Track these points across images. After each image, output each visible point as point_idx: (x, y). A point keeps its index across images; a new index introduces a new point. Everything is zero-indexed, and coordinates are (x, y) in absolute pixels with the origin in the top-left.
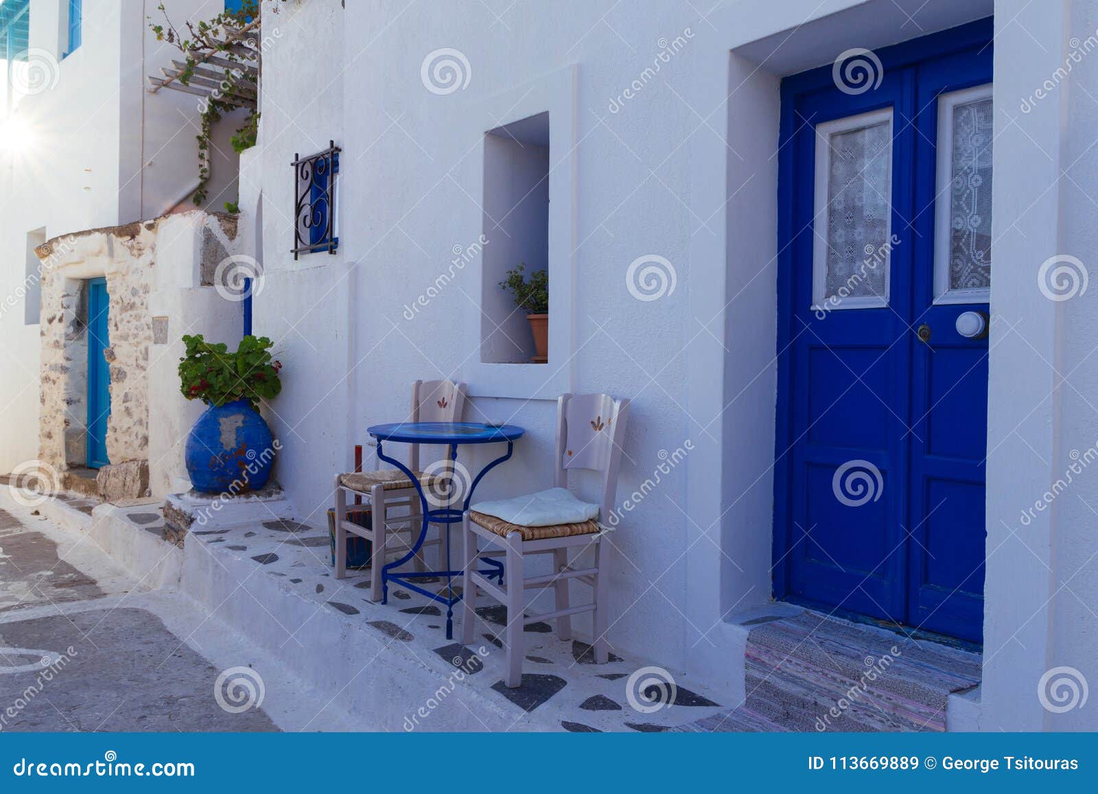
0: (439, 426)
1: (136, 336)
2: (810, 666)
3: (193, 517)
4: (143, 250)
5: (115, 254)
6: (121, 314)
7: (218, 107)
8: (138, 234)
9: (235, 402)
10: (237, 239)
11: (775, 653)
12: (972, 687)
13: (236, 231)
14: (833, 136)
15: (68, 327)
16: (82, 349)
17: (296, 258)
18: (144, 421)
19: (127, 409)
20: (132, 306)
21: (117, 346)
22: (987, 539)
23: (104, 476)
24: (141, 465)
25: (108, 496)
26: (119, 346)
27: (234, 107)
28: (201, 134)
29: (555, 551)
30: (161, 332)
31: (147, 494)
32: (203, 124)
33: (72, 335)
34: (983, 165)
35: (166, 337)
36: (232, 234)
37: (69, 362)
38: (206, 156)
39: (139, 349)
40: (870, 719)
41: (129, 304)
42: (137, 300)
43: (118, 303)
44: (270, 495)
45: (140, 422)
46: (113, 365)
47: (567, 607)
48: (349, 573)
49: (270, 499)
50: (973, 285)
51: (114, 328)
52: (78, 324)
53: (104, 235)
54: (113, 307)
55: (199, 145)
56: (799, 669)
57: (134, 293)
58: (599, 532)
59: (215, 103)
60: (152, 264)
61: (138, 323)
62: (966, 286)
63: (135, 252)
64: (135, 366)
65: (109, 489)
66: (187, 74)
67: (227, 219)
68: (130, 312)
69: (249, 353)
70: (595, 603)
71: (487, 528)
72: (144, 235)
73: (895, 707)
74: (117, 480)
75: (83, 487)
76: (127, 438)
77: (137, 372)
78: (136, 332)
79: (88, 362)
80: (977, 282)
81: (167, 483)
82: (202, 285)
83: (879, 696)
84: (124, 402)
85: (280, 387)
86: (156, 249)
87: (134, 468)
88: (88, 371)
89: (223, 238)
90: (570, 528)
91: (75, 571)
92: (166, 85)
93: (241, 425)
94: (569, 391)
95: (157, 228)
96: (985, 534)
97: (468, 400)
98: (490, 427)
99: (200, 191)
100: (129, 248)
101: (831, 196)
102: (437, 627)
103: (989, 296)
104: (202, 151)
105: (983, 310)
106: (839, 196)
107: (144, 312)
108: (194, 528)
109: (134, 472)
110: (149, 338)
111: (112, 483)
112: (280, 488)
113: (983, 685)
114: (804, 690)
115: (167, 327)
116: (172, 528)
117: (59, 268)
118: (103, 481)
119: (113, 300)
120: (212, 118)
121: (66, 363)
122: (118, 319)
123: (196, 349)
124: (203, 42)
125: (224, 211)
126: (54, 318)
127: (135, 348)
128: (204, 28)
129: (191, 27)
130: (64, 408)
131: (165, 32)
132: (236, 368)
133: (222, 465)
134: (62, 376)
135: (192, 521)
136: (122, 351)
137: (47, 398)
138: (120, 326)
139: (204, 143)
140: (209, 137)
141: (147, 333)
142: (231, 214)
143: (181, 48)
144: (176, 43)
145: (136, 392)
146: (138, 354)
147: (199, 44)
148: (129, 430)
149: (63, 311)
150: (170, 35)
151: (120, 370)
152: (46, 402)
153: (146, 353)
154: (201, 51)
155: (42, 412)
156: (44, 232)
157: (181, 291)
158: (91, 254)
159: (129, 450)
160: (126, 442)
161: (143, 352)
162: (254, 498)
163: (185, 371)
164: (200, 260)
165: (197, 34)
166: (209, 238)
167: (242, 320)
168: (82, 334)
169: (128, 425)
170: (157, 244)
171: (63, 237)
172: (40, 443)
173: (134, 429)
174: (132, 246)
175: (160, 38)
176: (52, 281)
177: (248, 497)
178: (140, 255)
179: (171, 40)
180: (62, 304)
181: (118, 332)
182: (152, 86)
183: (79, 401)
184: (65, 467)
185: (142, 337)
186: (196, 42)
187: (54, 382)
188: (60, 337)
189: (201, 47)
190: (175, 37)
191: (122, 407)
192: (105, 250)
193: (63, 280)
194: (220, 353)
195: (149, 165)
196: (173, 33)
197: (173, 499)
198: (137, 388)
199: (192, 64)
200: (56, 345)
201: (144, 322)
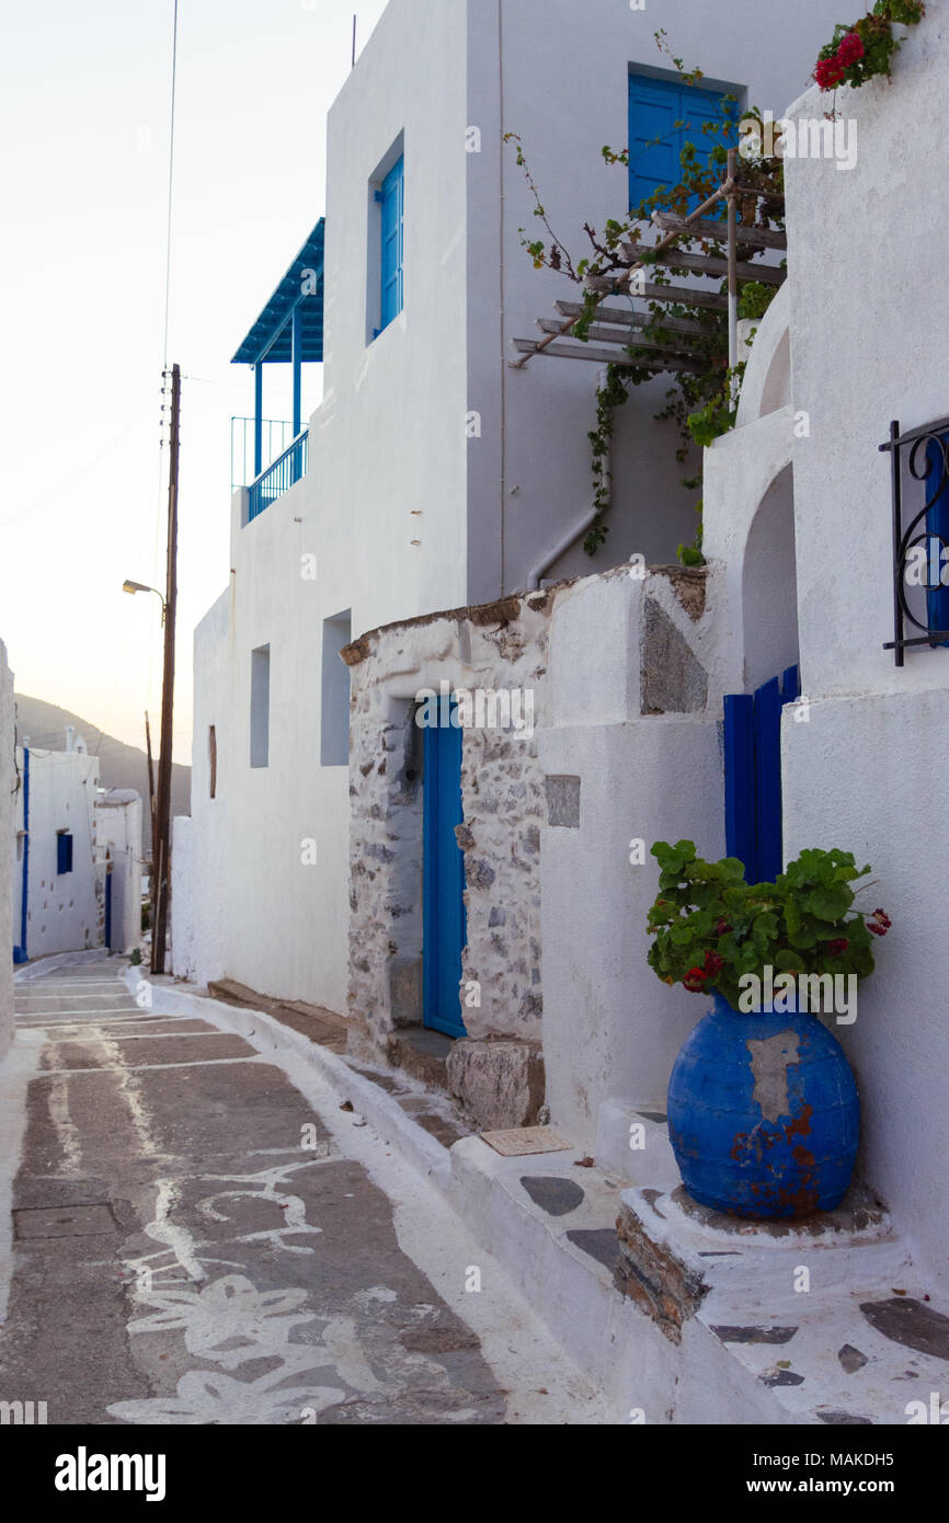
1: (511, 806)
3: (705, 1282)
4: (524, 646)
5: (473, 657)
6: (483, 765)
7: (623, 378)
8: (514, 619)
10: (706, 618)
13: (702, 603)
15: (394, 782)
16: (414, 821)
17: (900, 662)
18: (529, 966)
19: (496, 939)
20: (504, 751)
21: (476, 822)
23: (461, 1063)
24: (530, 1057)
25: (470, 1103)
26: (480, 822)
27: (650, 374)
28: (596, 428)
30: (564, 804)
31: (543, 1118)
32: (598, 411)
33: (400, 796)
35: (577, 816)
36: (696, 607)
37: (395, 843)
38: (604, 468)
39: (517, 830)
41: (497, 745)
42: (512, 740)
43: (478, 744)
44: (861, 1224)
45: (521, 967)
46: (473, 855)
51: (472, 789)
52: (409, 775)
53: (454, 623)
54: (469, 751)
55: (592, 448)
59: (616, 371)
60: (541, 672)
61: (514, 782)
63: (509, 650)
64: (510, 860)
65: (471, 1089)
66: (582, 321)
67: (686, 578)
68: (500, 761)
69: (806, 888)
72: (526, 619)
75: (421, 1071)
76: (496, 992)
77: (513, 871)
78: (511, 798)
79: (424, 842)
81: (583, 1105)
82: (643, 713)
84: (490, 925)
86: (548, 645)
87: (518, 1057)
88: (424, 859)
89: (679, 618)
91: (438, 1301)
92: (541, 350)
93: (796, 1060)
95: (551, 606)
99: (596, 530)
100: (497, 643)
104: (597, 459)
107: (526, 760)
108: (708, 1312)
109: (520, 1068)
110: (536, 812)
111: (476, 1079)
112: (880, 1208)
115: (578, 795)
116: (642, 1277)
117: (378, 681)
118: (459, 1069)
119: (469, 739)
120: (613, 398)
121: (389, 845)
122: (479, 772)
123: (681, 876)
124: (614, 257)
125: (681, 563)
126: (371, 766)
127: (510, 829)
128: (614, 229)
129: (592, 234)
130: (388, 922)
131: (547, 252)
132: (781, 925)
133: (760, 1155)
134: (385, 868)
135: (704, 1290)
136: (488, 834)
137: (361, 902)
138: (483, 787)
139: (600, 443)
140: (609, 432)
141: (534, 801)
142: (689, 569)
143: (573, 277)
144: (564, 268)
145: (514, 910)
146: (516, 838)
147: (607, 262)
148: (502, 979)
149: (385, 754)
150: (556, 257)
151: (482, 865)
152: (358, 907)
153: (533, 841)
154: (609, 274)
155: (353, 924)
156: (349, 622)
157: (607, 727)
158: (432, 658)
159: (501, 1017)
160: (495, 1001)
161: (526, 836)
162: (828, 1236)
163: (663, 923)
164: (638, 665)
165: (603, 243)
166: (653, 618)
167: (722, 778)
168: (415, 793)
169: (499, 970)
170: (549, 634)
171: (385, 628)
172: (350, 977)
173: (509, 978)
174: (503, 640)
175: (537, 265)
176: (368, 703)
177: (817, 1231)
178: (517, 657)
179: (556, 264)
180: (384, 743)
181: (479, 798)
182: (517, 357)
183: (410, 910)
184: (390, 1026)
185: (524, 808)
186: (601, 260)
187: (372, 876)
188: (382, 800)
189: (611, 268)
190: (564, 259)
191: (488, 936)
192: (457, 649)
193: (385, 701)
194: (733, 883)
195: (513, 493)
196: (562, 254)
197: (641, 1209)
198: (515, 903)
199: (592, 300)
200: (375, 812)
201: (527, 782)
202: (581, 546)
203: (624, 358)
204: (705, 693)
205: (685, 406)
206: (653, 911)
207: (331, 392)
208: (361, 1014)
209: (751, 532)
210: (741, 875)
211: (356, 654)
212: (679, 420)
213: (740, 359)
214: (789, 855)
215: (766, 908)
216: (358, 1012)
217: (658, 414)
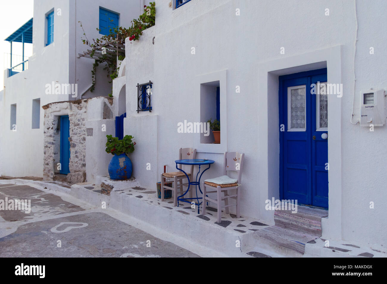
0: (188, 160)
1: (79, 134)
2: (290, 215)
3: (113, 186)
5: (72, 109)
8: (81, 103)
9: (122, 154)
10: (113, 105)
11: (282, 213)
12: (326, 216)
13: (112, 103)
14: (292, 90)
15: (55, 131)
16: (58, 138)
17: (138, 113)
18: (83, 159)
20: (78, 125)
22: (329, 184)
24: (83, 172)
26: (73, 137)
27: (103, 62)
28: (93, 70)
29: (224, 191)
30: (90, 133)
31: (86, 181)
32: (93, 67)
33: (56, 133)
34: (326, 99)
35: (92, 134)
36: (111, 103)
37: (55, 141)
38: (94, 77)
40: (304, 226)
42: (80, 123)
43: (73, 124)
44: (132, 180)
45: (81, 160)
46: (72, 142)
47: (228, 205)
48: (165, 200)
49: (132, 181)
50: (325, 127)
51: (72, 131)
52: (58, 129)
53: (69, 103)
54: (71, 125)
55: (92, 73)
56: (288, 216)
57: (79, 120)
58: (238, 186)
59: (97, 61)
60: (85, 112)
61: (80, 130)
62: (323, 127)
63: (80, 108)
64: (79, 142)
65: (72, 180)
66: (92, 54)
68: (77, 126)
69: (126, 140)
70: (237, 203)
71: (211, 186)
72: (83, 103)
73: (310, 222)
74: (75, 177)
75: (61, 180)
76: (76, 165)
77: (80, 144)
78: (80, 132)
79: (60, 141)
80: (326, 126)
81: (93, 178)
82: (103, 119)
83: (306, 220)
84: (75, 154)
85: (134, 149)
86: (87, 108)
87: (81, 173)
88: (60, 144)
89: (109, 105)
90: (231, 185)
91: (71, 204)
92: (83, 56)
93: (124, 160)
94: (226, 151)
95: (88, 102)
96: (328, 182)
97: (196, 153)
98: (205, 160)
99: (93, 88)
100: (77, 107)
101: (292, 104)
102: (194, 211)
103: (327, 130)
104: (93, 75)
105: (326, 132)
106: (294, 105)
107: (82, 126)
108: (114, 189)
109: (82, 175)
110: (85, 134)
111: (73, 178)
112: (135, 178)
113: (329, 216)
114: (289, 221)
115: (92, 131)
116: (105, 190)
117: (51, 112)
118: (70, 177)
119: (71, 123)
120: (96, 65)
121: (53, 142)
122: (73, 128)
123: (110, 139)
124: (98, 44)
125: (109, 97)
126: (50, 128)
127: (79, 137)
128: (98, 40)
129: (94, 40)
130: (53, 155)
131: (86, 42)
132: (123, 144)
133: (120, 172)
134: (53, 146)
135: (113, 187)
136: (75, 138)
137: (47, 153)
138: (74, 131)
139: (94, 73)
140: (95, 71)
141: (84, 133)
142: (111, 98)
143: (90, 46)
144: (89, 45)
145: (80, 150)
146: (80, 139)
147: (96, 45)
148: (77, 162)
149: (53, 126)
150: (87, 42)
151: (74, 144)
152: (46, 154)
153: (84, 139)
154: (97, 47)
155: (45, 157)
156: (40, 100)
157: (98, 121)
158: (64, 109)
159: (77, 168)
160: (76, 166)
161: (82, 138)
162: (128, 181)
163: (108, 145)
164: (103, 111)
165: (96, 42)
166: (105, 105)
167: (115, 129)
168: (59, 133)
169: (77, 161)
170: (87, 106)
171: (53, 103)
172: (44, 167)
173: (79, 162)
174: (78, 107)
175: (84, 43)
176: (49, 116)
177: (127, 181)
178: (81, 109)
179: (87, 44)
180: (53, 123)
181: (73, 133)
182: (78, 56)
183: (58, 153)
184: (54, 174)
185: (82, 134)
186: (95, 45)
187: (49, 148)
188: (52, 134)
189: (97, 46)
190: (89, 43)
191: (75, 155)
192: (69, 107)
193: (53, 116)
194: (117, 140)
195: (78, 80)
196: (88, 42)
197: (105, 182)
198: (80, 149)
199: (94, 51)
200: (51, 136)
201: (83, 130)
202: (90, 90)
203: (98, 59)
204: (113, 116)
205: (109, 68)
206: (107, 144)
207: (35, 54)
208: (47, 173)
209: (120, 93)
210: (118, 139)
211: (46, 107)
212: (108, 70)
213: (119, 67)
214: (124, 136)
215: (121, 142)
216: (46, 173)
217: (104, 68)
